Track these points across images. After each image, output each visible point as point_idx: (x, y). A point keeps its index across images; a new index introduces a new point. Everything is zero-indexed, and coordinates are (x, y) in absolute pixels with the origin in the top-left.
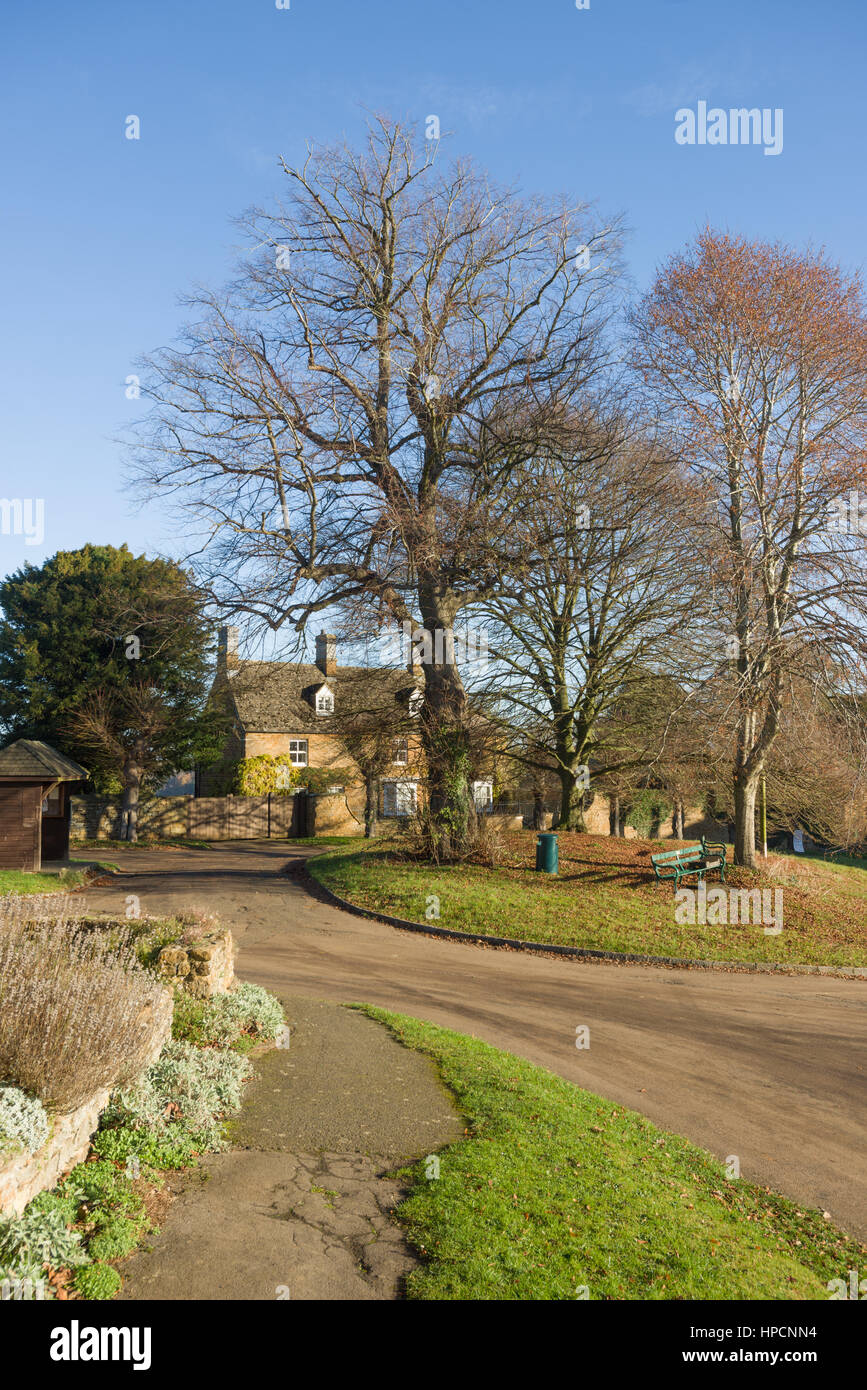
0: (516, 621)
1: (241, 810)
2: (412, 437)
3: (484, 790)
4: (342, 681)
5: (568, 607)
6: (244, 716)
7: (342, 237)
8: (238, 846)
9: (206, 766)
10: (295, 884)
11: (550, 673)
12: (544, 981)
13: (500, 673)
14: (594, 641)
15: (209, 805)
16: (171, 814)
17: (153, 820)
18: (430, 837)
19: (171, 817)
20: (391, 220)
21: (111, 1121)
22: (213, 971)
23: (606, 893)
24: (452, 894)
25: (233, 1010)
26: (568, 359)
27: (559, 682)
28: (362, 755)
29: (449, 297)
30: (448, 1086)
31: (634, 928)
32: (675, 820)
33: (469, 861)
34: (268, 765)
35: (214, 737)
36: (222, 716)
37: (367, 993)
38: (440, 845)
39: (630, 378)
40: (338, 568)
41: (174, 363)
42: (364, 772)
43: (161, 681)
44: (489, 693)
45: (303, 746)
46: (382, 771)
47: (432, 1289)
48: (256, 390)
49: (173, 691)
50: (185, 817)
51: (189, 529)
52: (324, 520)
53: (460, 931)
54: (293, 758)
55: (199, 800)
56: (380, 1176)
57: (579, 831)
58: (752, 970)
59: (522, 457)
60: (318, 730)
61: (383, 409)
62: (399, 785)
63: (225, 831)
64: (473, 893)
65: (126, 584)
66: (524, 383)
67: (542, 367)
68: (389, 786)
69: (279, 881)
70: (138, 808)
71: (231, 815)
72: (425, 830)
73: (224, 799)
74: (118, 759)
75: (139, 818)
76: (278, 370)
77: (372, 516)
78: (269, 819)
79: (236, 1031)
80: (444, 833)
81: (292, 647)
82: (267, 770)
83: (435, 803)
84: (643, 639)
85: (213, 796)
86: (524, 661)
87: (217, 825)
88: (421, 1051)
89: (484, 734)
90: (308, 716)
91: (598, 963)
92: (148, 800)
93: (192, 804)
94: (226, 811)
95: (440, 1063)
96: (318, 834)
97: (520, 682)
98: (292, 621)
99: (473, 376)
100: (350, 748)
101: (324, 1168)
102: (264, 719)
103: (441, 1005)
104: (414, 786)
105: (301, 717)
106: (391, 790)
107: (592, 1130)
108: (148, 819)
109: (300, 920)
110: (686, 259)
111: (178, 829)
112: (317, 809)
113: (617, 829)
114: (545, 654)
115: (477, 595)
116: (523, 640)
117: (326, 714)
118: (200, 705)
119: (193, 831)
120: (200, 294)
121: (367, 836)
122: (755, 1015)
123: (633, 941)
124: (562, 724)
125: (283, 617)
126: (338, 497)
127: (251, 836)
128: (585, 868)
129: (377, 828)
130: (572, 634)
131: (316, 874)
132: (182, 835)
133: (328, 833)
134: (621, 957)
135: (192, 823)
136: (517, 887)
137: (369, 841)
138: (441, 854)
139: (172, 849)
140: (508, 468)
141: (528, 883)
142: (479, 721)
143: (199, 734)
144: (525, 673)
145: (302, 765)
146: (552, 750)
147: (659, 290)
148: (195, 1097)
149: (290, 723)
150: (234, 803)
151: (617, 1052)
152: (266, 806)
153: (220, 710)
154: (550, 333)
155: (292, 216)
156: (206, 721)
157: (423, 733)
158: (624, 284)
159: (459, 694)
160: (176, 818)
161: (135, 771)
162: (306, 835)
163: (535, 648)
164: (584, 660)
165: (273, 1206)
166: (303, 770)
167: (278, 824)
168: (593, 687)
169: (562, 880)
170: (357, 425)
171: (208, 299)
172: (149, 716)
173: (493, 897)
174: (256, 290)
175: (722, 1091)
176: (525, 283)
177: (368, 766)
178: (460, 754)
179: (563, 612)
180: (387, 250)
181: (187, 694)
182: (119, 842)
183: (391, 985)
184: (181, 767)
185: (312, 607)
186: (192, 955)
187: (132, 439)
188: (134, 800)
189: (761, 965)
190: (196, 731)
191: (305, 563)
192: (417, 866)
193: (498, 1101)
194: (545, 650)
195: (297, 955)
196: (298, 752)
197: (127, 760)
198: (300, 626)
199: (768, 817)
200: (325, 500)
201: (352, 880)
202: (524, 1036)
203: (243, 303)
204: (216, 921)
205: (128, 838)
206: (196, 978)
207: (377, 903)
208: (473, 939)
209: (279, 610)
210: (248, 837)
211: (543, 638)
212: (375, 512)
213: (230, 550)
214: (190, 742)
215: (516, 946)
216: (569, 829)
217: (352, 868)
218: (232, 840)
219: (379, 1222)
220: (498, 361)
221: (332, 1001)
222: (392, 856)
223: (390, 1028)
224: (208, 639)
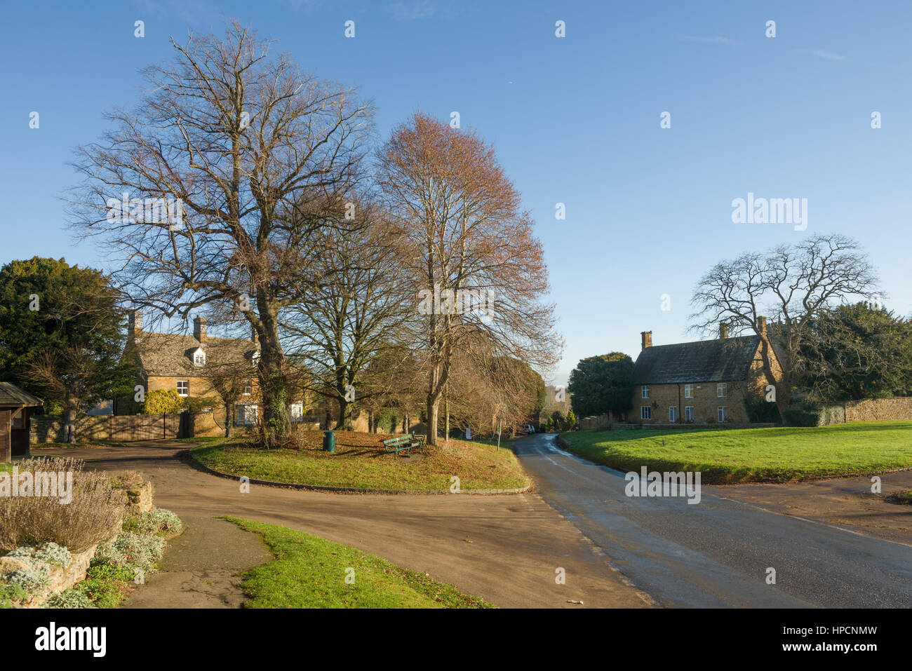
0: (315, 315)
1: (146, 422)
2: (253, 209)
3: (297, 410)
4: (210, 346)
5: (344, 308)
6: (147, 366)
7: (211, 90)
8: (145, 444)
9: (122, 397)
10: (183, 463)
11: (334, 344)
12: (322, 503)
13: (306, 343)
14: (358, 327)
15: (124, 420)
16: (98, 426)
17: (86, 430)
18: (264, 435)
19: (98, 428)
20: (241, 84)
21: (97, 563)
22: (142, 502)
23: (359, 461)
24: (276, 464)
25: (154, 519)
26: (344, 172)
27: (339, 349)
28: (223, 390)
29: (275, 132)
30: (268, 544)
31: (372, 477)
32: (404, 423)
33: (286, 446)
34: (163, 396)
35: (127, 379)
36: (133, 366)
37: (226, 512)
38: (269, 439)
39: (377, 188)
40: (209, 283)
41: (101, 154)
42: (224, 399)
43: (91, 345)
44: (299, 355)
45: (185, 384)
46: (235, 399)
47: (255, 605)
48: (156, 176)
49: (99, 351)
50: (108, 428)
51: (113, 256)
52: (199, 254)
53: (280, 482)
54: (179, 391)
55: (118, 417)
56: (233, 576)
57: (349, 430)
58: (428, 493)
59: (317, 225)
60: (195, 375)
61: (236, 193)
62: (246, 407)
63: (135, 436)
64: (287, 463)
65: (65, 284)
66: (318, 185)
67: (330, 177)
68: (241, 407)
69: (172, 462)
70: (75, 423)
71: (139, 426)
72: (261, 431)
73: (134, 416)
74: (61, 393)
75: (76, 429)
76: (171, 164)
77: (229, 253)
78: (164, 428)
79: (156, 528)
80: (272, 432)
81: (179, 327)
82: (163, 398)
83: (266, 416)
84: (385, 327)
85: (126, 415)
86: (319, 337)
87: (130, 432)
88: (255, 532)
89: (297, 377)
90: (189, 367)
91: (352, 494)
92: (82, 418)
93: (113, 420)
94: (136, 423)
95: (264, 536)
96: (196, 436)
97: (317, 349)
98: (180, 312)
99: (290, 178)
100: (216, 386)
101: (206, 575)
102: (160, 368)
103: (267, 515)
104: (256, 407)
105: (184, 367)
106: (241, 410)
107: (334, 554)
108: (82, 429)
109: (187, 481)
110: (408, 126)
111: (103, 435)
112: (195, 421)
113: (373, 429)
114: (331, 334)
115: (291, 301)
116: (319, 326)
117: (200, 366)
118: (116, 360)
119: (114, 436)
120: (118, 114)
121: (227, 436)
122: (423, 511)
123: (371, 482)
124: (340, 372)
125: (174, 310)
126: (208, 241)
127: (153, 438)
128: (350, 449)
129: (233, 431)
130: (346, 323)
131: (196, 457)
132: (106, 438)
133: (202, 435)
134: (364, 491)
135: (113, 431)
136: (312, 459)
137: (228, 439)
138: (270, 443)
139: (100, 447)
140: (309, 231)
141: (318, 457)
142: (292, 370)
143: (117, 378)
144: (320, 344)
145: (186, 395)
146: (334, 386)
147: (393, 142)
148: (139, 552)
149: (177, 371)
150: (141, 419)
151: (353, 528)
152: (162, 420)
153: (131, 363)
154: (334, 158)
155: (179, 72)
156: (122, 369)
157: (260, 377)
158: (373, 134)
159: (280, 356)
160: (102, 428)
161: (73, 400)
162: (188, 436)
163: (326, 330)
164: (353, 337)
165: (183, 588)
166: (186, 399)
167: (170, 430)
168: (357, 351)
169: (337, 455)
170: (219, 201)
171: (124, 117)
172: (83, 366)
173: (298, 464)
174: (156, 113)
175: (398, 540)
176: (319, 130)
177: (227, 395)
178: (281, 389)
179: (342, 310)
180: (239, 100)
181: (108, 352)
182: (63, 444)
183: (240, 508)
184: (105, 398)
185: (193, 305)
186: (129, 493)
187: (72, 198)
188: (73, 418)
189: (432, 490)
190: (115, 375)
191: (188, 280)
192: (256, 450)
193: (291, 547)
194: (331, 332)
195: (186, 497)
196: (182, 388)
197: (67, 393)
198: (184, 315)
199: (450, 422)
200: (200, 242)
201: (218, 459)
202: (308, 525)
203: (146, 121)
204: (141, 478)
205: (69, 441)
206: (133, 505)
207: (232, 470)
208: (286, 486)
209: (171, 305)
210: (151, 438)
211: (330, 325)
212: (231, 252)
213: (138, 269)
214: (111, 382)
215: (310, 488)
216: (343, 429)
217: (217, 452)
218: (140, 441)
219: (233, 589)
220: (304, 172)
221: (207, 516)
222: (242, 446)
223: (239, 525)
224: (122, 320)
